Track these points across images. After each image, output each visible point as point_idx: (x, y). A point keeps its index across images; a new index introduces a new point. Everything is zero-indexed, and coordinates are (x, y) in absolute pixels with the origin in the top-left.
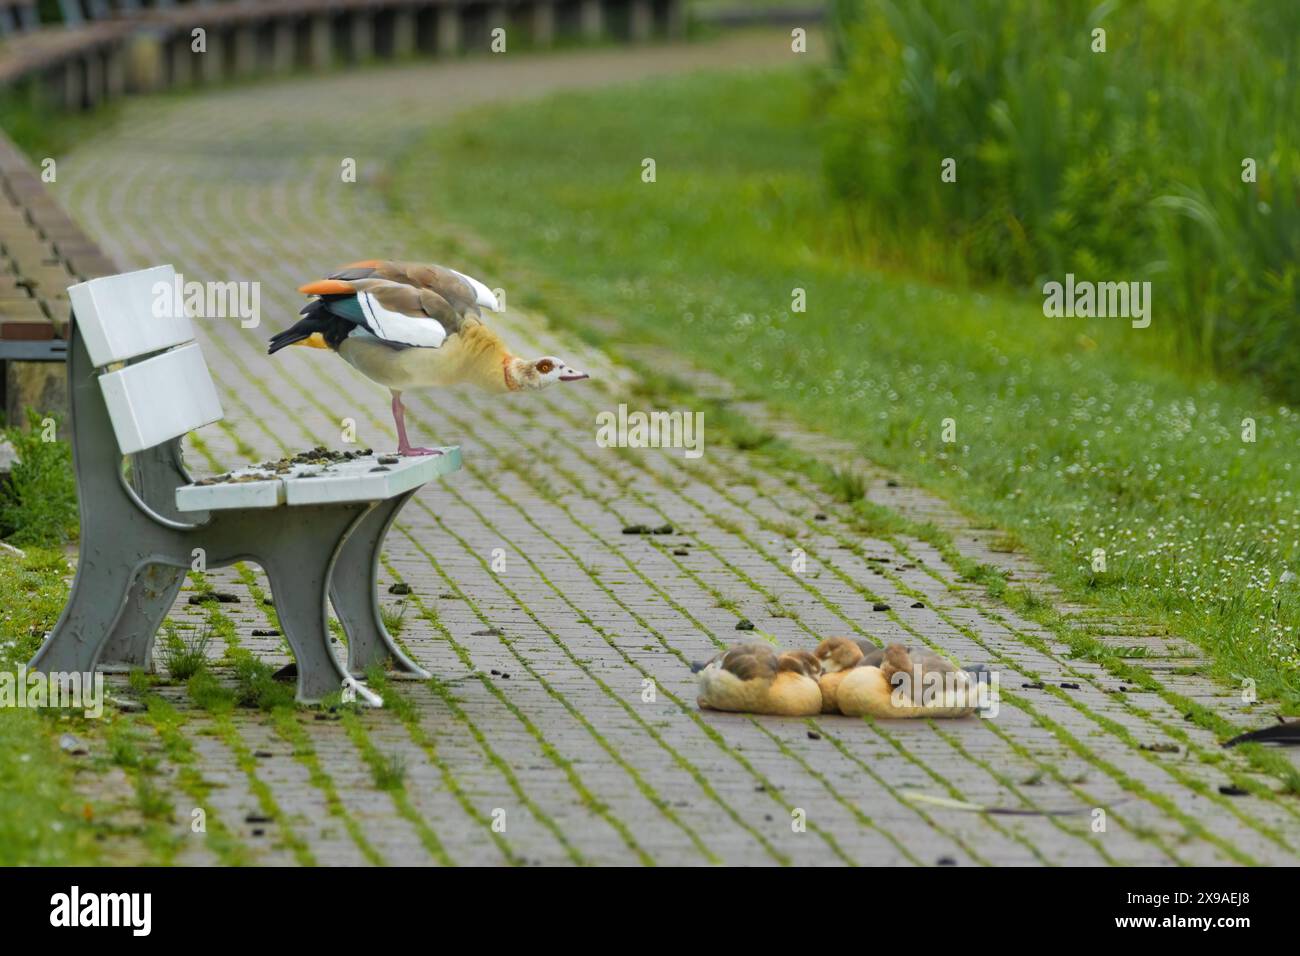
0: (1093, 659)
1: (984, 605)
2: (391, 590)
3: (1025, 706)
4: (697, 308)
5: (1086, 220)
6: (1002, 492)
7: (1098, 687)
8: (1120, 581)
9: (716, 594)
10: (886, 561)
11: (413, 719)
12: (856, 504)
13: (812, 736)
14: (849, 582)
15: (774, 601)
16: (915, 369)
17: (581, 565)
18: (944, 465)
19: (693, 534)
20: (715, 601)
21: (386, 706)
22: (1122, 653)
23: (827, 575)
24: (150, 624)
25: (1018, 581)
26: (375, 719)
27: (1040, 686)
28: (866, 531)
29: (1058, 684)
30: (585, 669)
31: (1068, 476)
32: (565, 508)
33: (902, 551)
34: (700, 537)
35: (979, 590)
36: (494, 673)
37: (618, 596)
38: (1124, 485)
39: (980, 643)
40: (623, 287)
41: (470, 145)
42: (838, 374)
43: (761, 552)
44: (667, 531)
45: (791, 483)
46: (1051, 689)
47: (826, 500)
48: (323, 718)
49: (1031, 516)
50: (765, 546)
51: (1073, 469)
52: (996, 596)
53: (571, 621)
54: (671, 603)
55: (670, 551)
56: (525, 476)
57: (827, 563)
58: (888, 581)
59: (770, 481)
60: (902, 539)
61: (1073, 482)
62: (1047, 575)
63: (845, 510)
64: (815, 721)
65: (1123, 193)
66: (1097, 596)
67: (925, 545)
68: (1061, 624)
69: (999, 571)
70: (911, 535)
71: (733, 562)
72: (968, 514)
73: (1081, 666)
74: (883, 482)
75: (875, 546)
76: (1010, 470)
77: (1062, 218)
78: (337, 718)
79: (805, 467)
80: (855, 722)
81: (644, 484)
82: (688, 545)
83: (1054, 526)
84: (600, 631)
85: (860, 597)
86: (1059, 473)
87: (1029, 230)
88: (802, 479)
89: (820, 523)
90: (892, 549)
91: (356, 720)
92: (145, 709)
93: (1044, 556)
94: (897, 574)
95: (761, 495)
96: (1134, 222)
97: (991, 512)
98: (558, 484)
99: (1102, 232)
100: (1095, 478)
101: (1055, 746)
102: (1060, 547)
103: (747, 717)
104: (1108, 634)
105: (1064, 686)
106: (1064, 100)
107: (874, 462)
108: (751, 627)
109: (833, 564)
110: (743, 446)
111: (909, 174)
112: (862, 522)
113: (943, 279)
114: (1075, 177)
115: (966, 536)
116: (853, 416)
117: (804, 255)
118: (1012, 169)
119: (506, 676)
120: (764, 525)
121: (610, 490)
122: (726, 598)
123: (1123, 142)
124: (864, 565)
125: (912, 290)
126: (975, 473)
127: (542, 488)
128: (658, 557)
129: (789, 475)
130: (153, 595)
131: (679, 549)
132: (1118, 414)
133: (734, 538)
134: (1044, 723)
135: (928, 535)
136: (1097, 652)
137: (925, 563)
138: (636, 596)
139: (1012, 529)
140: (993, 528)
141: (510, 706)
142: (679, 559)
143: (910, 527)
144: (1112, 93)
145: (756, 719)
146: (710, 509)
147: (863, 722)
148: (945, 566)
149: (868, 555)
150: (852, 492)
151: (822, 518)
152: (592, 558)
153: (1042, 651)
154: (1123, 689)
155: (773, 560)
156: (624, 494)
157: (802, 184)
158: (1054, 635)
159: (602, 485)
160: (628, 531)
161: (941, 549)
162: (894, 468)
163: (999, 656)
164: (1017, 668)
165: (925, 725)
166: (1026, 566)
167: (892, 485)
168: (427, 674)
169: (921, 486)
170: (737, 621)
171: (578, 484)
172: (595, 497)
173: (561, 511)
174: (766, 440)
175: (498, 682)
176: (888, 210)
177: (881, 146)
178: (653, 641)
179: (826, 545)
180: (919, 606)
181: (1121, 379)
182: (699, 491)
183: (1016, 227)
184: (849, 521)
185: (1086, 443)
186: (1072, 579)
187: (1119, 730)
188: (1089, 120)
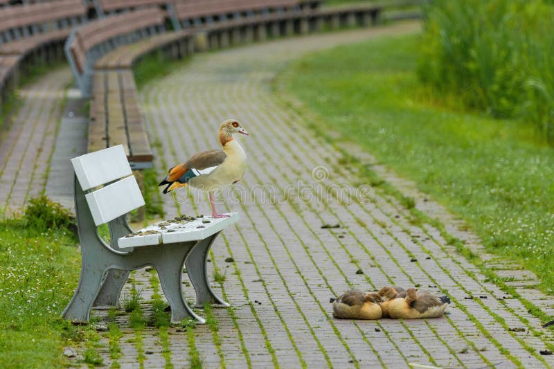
0: (494, 282)
1: (454, 256)
2: (226, 261)
3: (464, 310)
4: (366, 128)
5: (503, 88)
6: (466, 202)
7: (495, 297)
8: (506, 244)
9: (351, 257)
10: (418, 237)
11: (216, 330)
12: (412, 209)
13: (377, 330)
14: (404, 247)
15: (373, 259)
16: (441, 148)
17: (303, 244)
18: (445, 191)
19: (347, 227)
20: (350, 260)
21: (207, 323)
22: (505, 280)
23: (396, 245)
24: (118, 289)
25: (468, 243)
26: (201, 330)
27: (472, 298)
28: (413, 223)
29: (479, 297)
30: (293, 298)
31: (491, 194)
32: (302, 217)
33: (426, 232)
34: (350, 229)
35: (453, 248)
36: (256, 302)
37: (313, 259)
38: (511, 197)
39: (450, 277)
40: (343, 119)
41: (305, 66)
42: (413, 152)
43: (372, 235)
44: (338, 226)
45: (389, 201)
46: (476, 299)
47: (400, 208)
48: (180, 331)
49: (476, 213)
50: (374, 232)
51: (493, 191)
52: (459, 251)
53: (292, 272)
54: (334, 262)
55: (338, 236)
56: (291, 202)
57: (396, 239)
58: (419, 246)
59: (381, 201)
60: (426, 226)
61: (493, 196)
62: (479, 241)
63: (407, 213)
64: (379, 321)
65: (516, 78)
66: (497, 250)
67: (434, 229)
68: (482, 265)
69: (461, 239)
70: (430, 224)
71: (360, 240)
72: (453, 213)
73: (490, 286)
74: (423, 199)
75: (415, 230)
76: (469, 192)
77: (495, 87)
78: (185, 331)
79: (394, 194)
80: (395, 321)
81: (335, 204)
82: (344, 233)
83: (483, 219)
84: (303, 277)
85: (407, 255)
86: (488, 193)
87: (485, 91)
88: (393, 198)
89: (397, 219)
90: (421, 231)
91: (193, 330)
92: (108, 329)
93: (479, 232)
94: (422, 243)
95: (377, 207)
96: (519, 87)
97: (461, 212)
98: (302, 205)
99: (509, 92)
100: (500, 195)
101: (475, 331)
102: (485, 228)
103: (352, 321)
104: (500, 269)
105: (481, 297)
106: (494, 47)
107: (421, 191)
108: (362, 273)
109: (399, 239)
110: (374, 185)
111: (444, 74)
112: (413, 218)
113: (456, 110)
114: (499, 73)
115: (450, 223)
116: (416, 170)
117: (409, 103)
118: (478, 71)
119: (260, 304)
120: (375, 222)
121: (321, 208)
122: (354, 258)
123: (515, 60)
124: (410, 239)
125: (444, 115)
126: (457, 193)
127: (295, 207)
128: (333, 239)
129: (389, 197)
130: (118, 277)
131: (341, 235)
132: (511, 164)
133: (363, 228)
134: (472, 319)
135: (436, 224)
136: (495, 280)
137: (434, 237)
138: (321, 258)
139: (468, 220)
140: (461, 219)
141: (258, 320)
142: (340, 239)
143: (429, 221)
144: (511, 44)
145: (356, 321)
146: (357, 215)
147: (398, 321)
148: (442, 238)
149: (412, 234)
150: (410, 205)
151: (397, 217)
152: (308, 240)
153: (474, 279)
154: (504, 298)
155: (375, 239)
156: (326, 209)
157: (410, 77)
158: (479, 271)
159: (318, 205)
160: (324, 227)
161: (440, 230)
162: (427, 193)
163: (457, 283)
164: (463, 289)
165: (423, 322)
166: (472, 236)
167: (426, 200)
168: (228, 305)
169: (437, 200)
170: (357, 269)
171: (309, 205)
172: (314, 211)
173: (301, 219)
174: (382, 182)
175: (256, 306)
176: (438, 86)
177: (435, 64)
178: (322, 282)
179: (396, 230)
180: (429, 258)
181: (514, 148)
182: (354, 207)
183: (480, 91)
184: (408, 218)
185: (498, 179)
186: (488, 243)
187: (501, 320)
188: (503, 53)
